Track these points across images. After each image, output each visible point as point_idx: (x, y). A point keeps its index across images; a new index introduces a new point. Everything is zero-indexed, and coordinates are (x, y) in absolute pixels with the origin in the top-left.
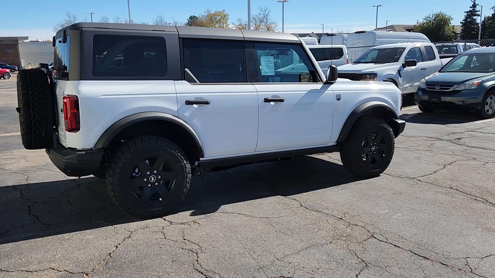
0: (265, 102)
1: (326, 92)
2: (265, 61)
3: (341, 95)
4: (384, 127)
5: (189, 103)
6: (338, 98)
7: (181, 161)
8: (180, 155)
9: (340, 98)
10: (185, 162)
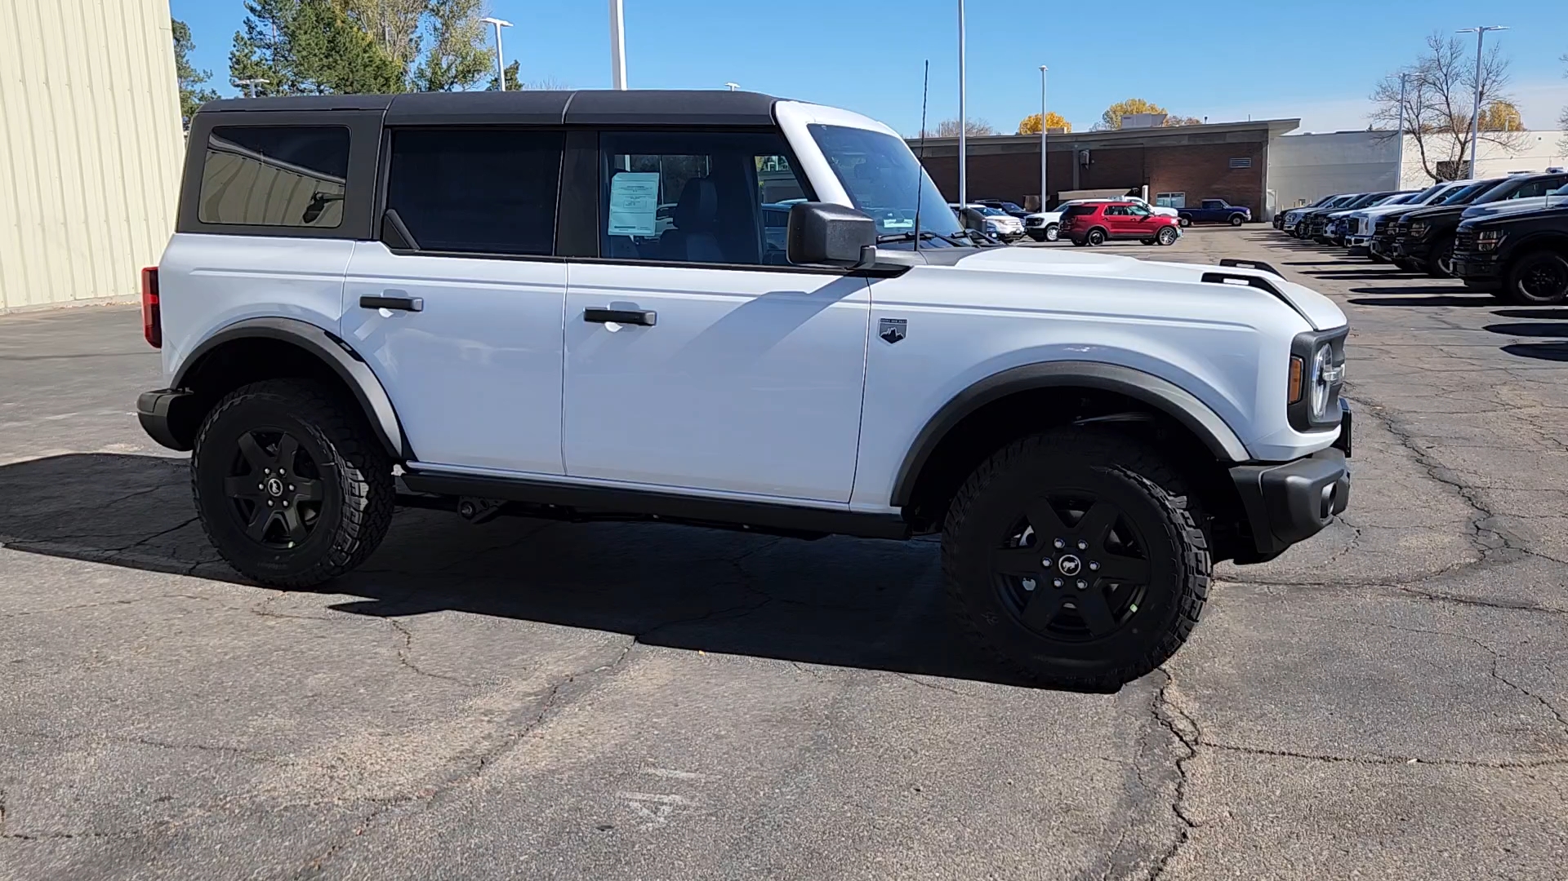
0: (587, 319)
1: (837, 305)
2: (629, 188)
3: (905, 321)
4: (1118, 477)
5: (370, 303)
6: (889, 332)
7: (327, 455)
8: (325, 438)
9: (897, 334)
10: (340, 460)
